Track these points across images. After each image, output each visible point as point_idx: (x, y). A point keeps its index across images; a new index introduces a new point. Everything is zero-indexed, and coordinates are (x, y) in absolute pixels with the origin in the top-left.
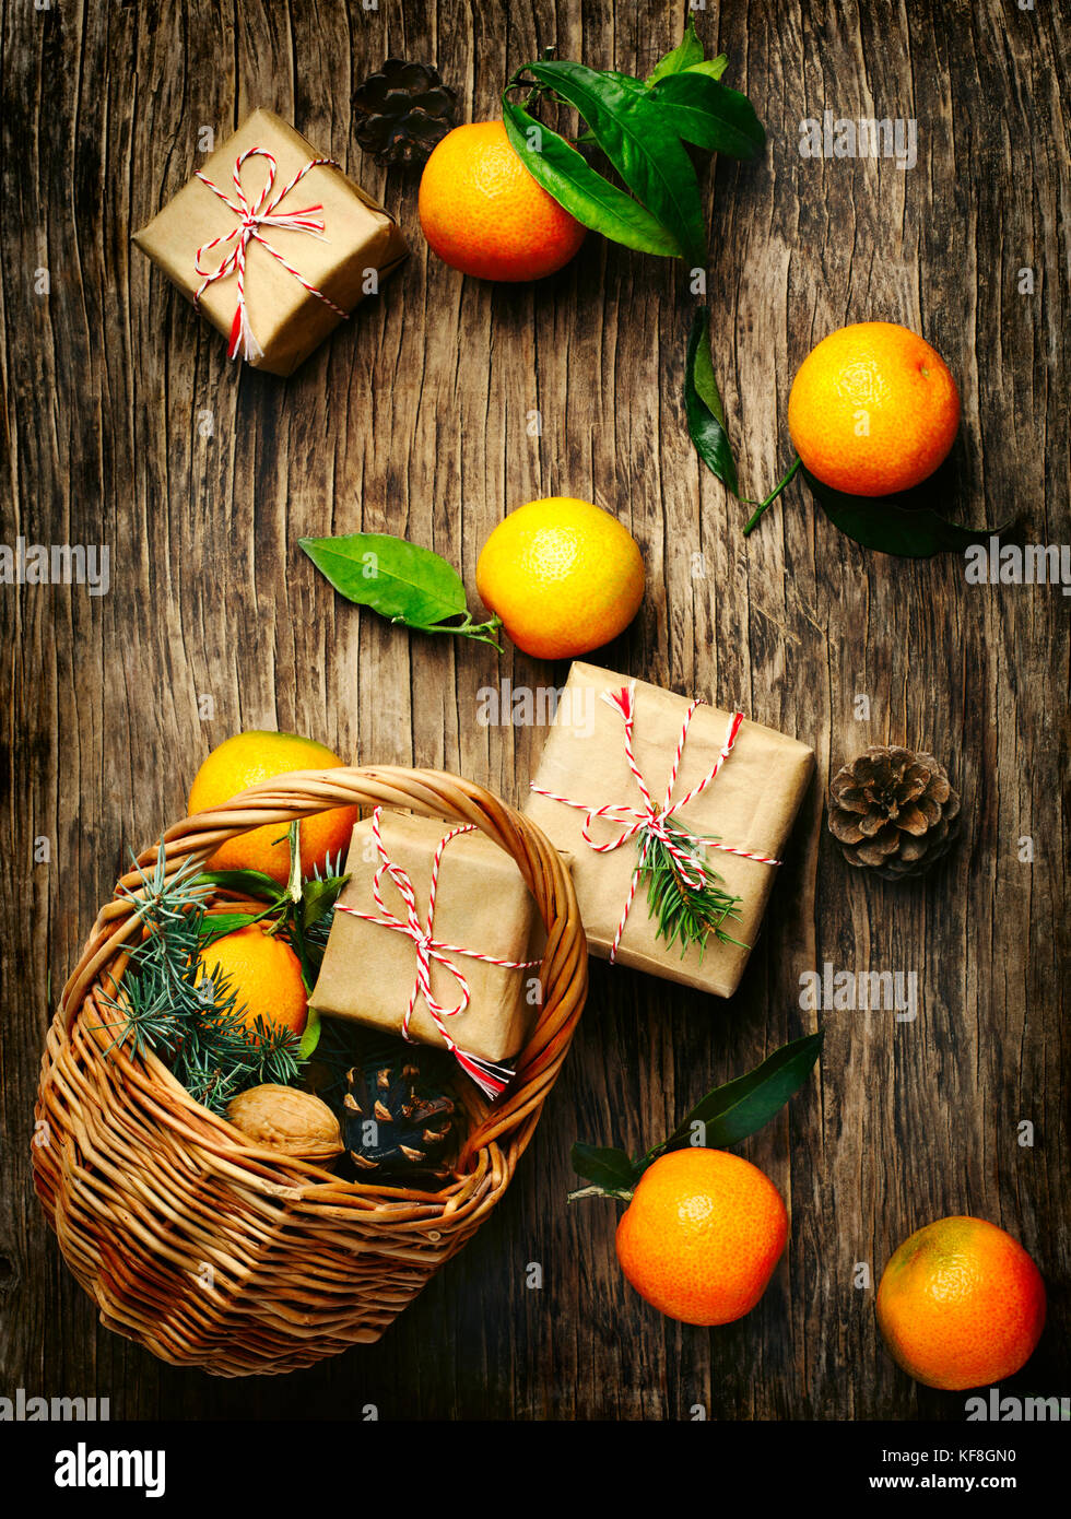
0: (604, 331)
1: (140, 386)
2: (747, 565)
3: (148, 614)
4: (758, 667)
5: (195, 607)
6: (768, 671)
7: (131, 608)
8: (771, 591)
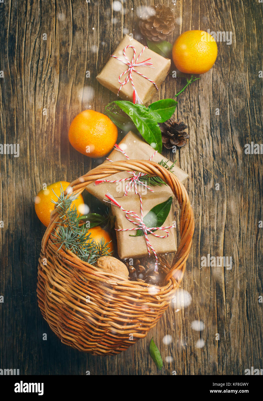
0: (161, 90)
1: (27, 105)
2: (202, 156)
3: (29, 170)
4: (206, 185)
5: (43, 168)
6: (209, 186)
7: (24, 168)
8: (209, 163)
